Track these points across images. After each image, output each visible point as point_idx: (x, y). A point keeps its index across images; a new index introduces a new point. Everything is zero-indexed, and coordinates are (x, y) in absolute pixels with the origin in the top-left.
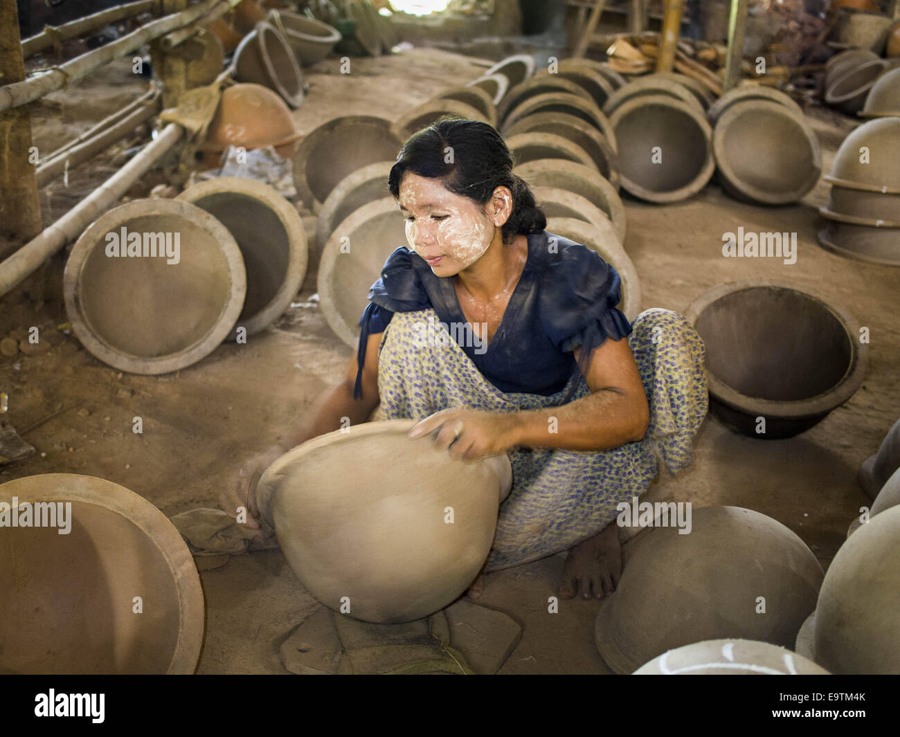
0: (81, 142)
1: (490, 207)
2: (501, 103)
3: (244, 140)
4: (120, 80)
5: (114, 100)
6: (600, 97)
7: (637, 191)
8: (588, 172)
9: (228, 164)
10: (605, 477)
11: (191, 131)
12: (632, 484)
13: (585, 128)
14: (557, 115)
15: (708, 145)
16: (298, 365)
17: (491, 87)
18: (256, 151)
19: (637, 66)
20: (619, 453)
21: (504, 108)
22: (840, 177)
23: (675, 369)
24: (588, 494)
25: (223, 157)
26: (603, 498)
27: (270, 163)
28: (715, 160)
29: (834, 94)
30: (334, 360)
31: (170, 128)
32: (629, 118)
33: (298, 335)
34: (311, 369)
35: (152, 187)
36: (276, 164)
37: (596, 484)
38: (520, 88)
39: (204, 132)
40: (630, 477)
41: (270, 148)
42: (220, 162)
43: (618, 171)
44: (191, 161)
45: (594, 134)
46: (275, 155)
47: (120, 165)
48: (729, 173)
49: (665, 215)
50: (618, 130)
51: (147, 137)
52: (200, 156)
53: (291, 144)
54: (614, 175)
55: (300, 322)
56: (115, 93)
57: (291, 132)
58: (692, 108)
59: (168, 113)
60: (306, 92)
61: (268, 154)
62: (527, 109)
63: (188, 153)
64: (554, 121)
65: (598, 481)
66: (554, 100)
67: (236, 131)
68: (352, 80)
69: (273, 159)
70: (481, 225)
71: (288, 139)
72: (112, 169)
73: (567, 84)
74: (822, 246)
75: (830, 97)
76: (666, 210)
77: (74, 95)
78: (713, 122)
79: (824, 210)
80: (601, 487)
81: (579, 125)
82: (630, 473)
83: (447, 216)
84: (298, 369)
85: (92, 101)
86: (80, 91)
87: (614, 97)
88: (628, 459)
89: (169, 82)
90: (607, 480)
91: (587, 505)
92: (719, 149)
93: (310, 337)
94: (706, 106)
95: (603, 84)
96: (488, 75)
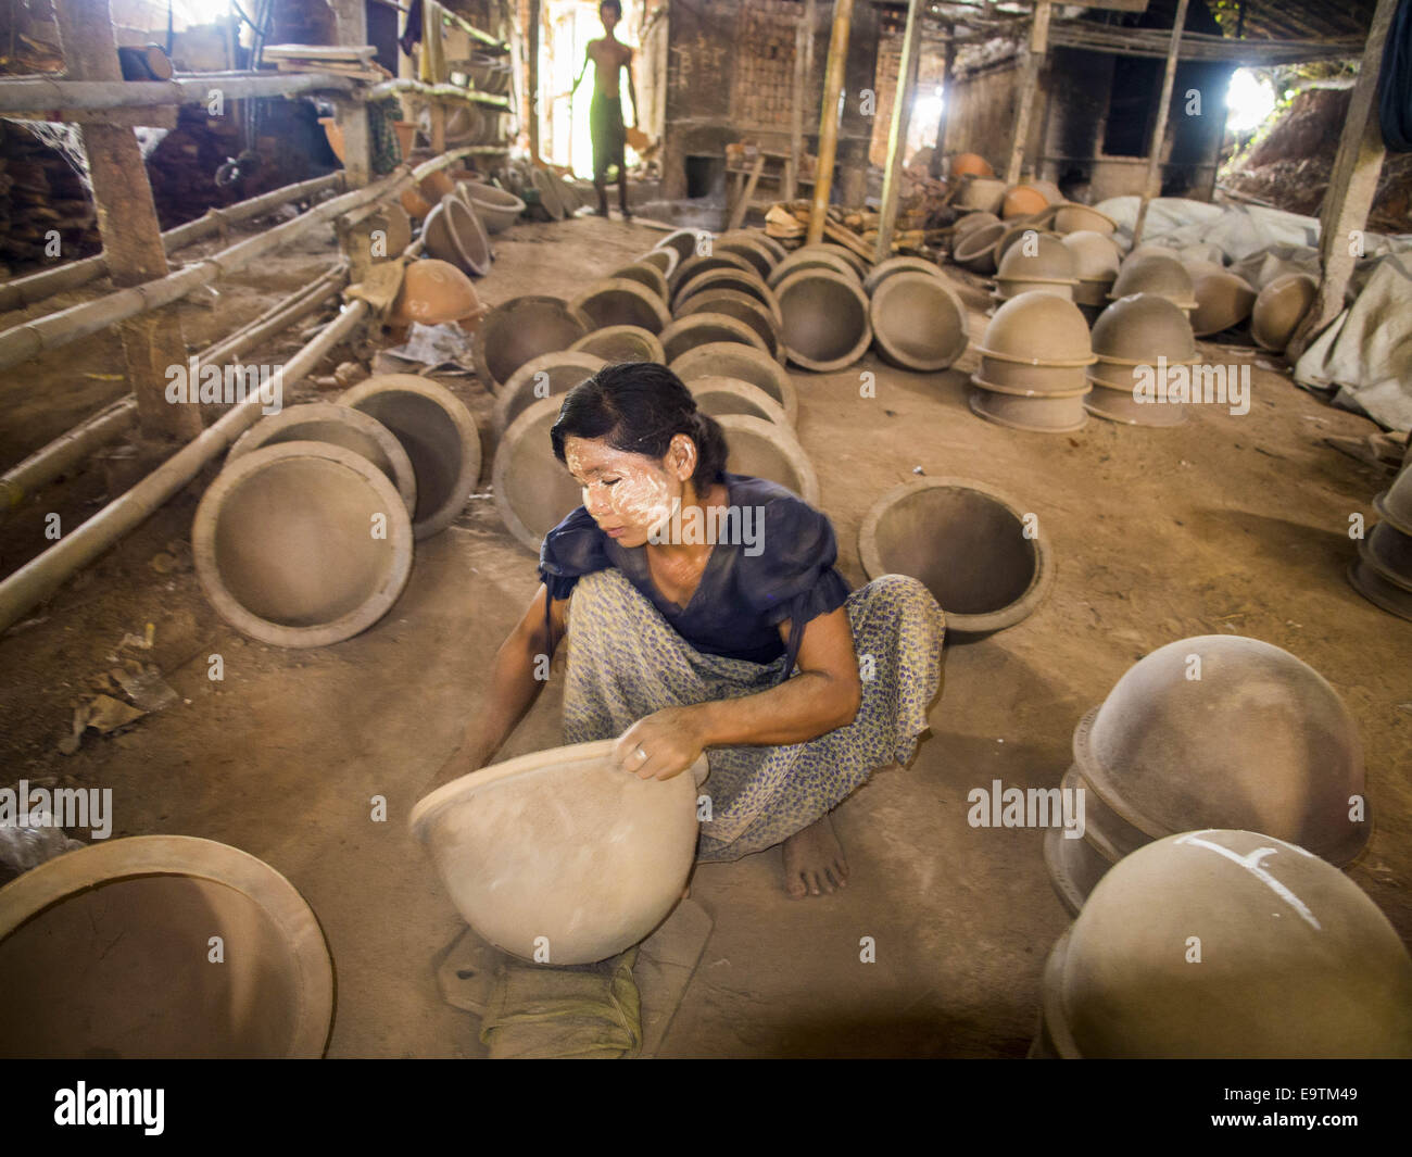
0: (263, 322)
1: (670, 459)
2: (672, 276)
3: (428, 315)
4: (317, 249)
5: (308, 270)
6: (764, 270)
7: (801, 360)
8: (758, 356)
9: (413, 339)
10: (822, 759)
11: (376, 307)
12: (851, 771)
13: (753, 303)
14: (726, 291)
15: (866, 316)
16: (474, 570)
17: (662, 262)
18: (441, 326)
19: (791, 231)
20: (838, 736)
21: (675, 281)
22: (990, 349)
23: (915, 649)
24: (801, 775)
25: (408, 332)
26: (818, 782)
27: (455, 337)
28: (873, 330)
29: (962, 253)
30: (513, 560)
31: (355, 305)
32: (792, 291)
33: (475, 532)
34: (489, 572)
35: (337, 364)
36: (460, 337)
37: (811, 765)
38: (690, 262)
39: (389, 308)
40: (848, 764)
41: (455, 322)
42: (406, 337)
43: (784, 345)
44: (379, 335)
45: (761, 309)
46: (459, 330)
47: (308, 340)
48: (886, 343)
49: (826, 383)
50: (782, 302)
51: (335, 311)
52: (386, 330)
53: (475, 318)
54: (780, 350)
55: (478, 516)
56: (311, 262)
57: (474, 306)
58: (849, 279)
59: (354, 289)
60: (492, 259)
61: (452, 328)
62: (697, 285)
63: (375, 329)
64: (723, 298)
65: (813, 762)
66: (722, 276)
67: (420, 306)
68: (536, 246)
69: (457, 333)
70: (661, 483)
71: (472, 313)
72: (300, 344)
73: (734, 258)
74: (974, 412)
75: (958, 256)
76: (827, 377)
77: (272, 264)
78: (869, 293)
79: (976, 379)
80: (816, 770)
81: (747, 301)
82: (849, 760)
83: (619, 479)
84: (474, 573)
85: (288, 271)
86: (278, 260)
87: (777, 270)
88: (848, 744)
89: (356, 258)
90: (823, 763)
91: (800, 788)
92: (876, 321)
93: (489, 534)
94: (862, 277)
95: (767, 256)
96: (657, 249)
